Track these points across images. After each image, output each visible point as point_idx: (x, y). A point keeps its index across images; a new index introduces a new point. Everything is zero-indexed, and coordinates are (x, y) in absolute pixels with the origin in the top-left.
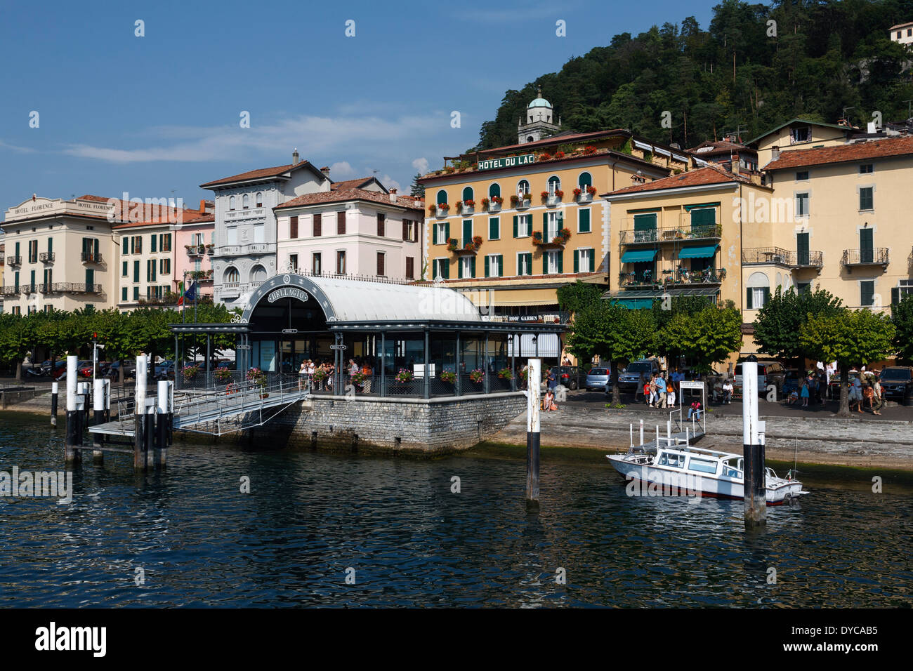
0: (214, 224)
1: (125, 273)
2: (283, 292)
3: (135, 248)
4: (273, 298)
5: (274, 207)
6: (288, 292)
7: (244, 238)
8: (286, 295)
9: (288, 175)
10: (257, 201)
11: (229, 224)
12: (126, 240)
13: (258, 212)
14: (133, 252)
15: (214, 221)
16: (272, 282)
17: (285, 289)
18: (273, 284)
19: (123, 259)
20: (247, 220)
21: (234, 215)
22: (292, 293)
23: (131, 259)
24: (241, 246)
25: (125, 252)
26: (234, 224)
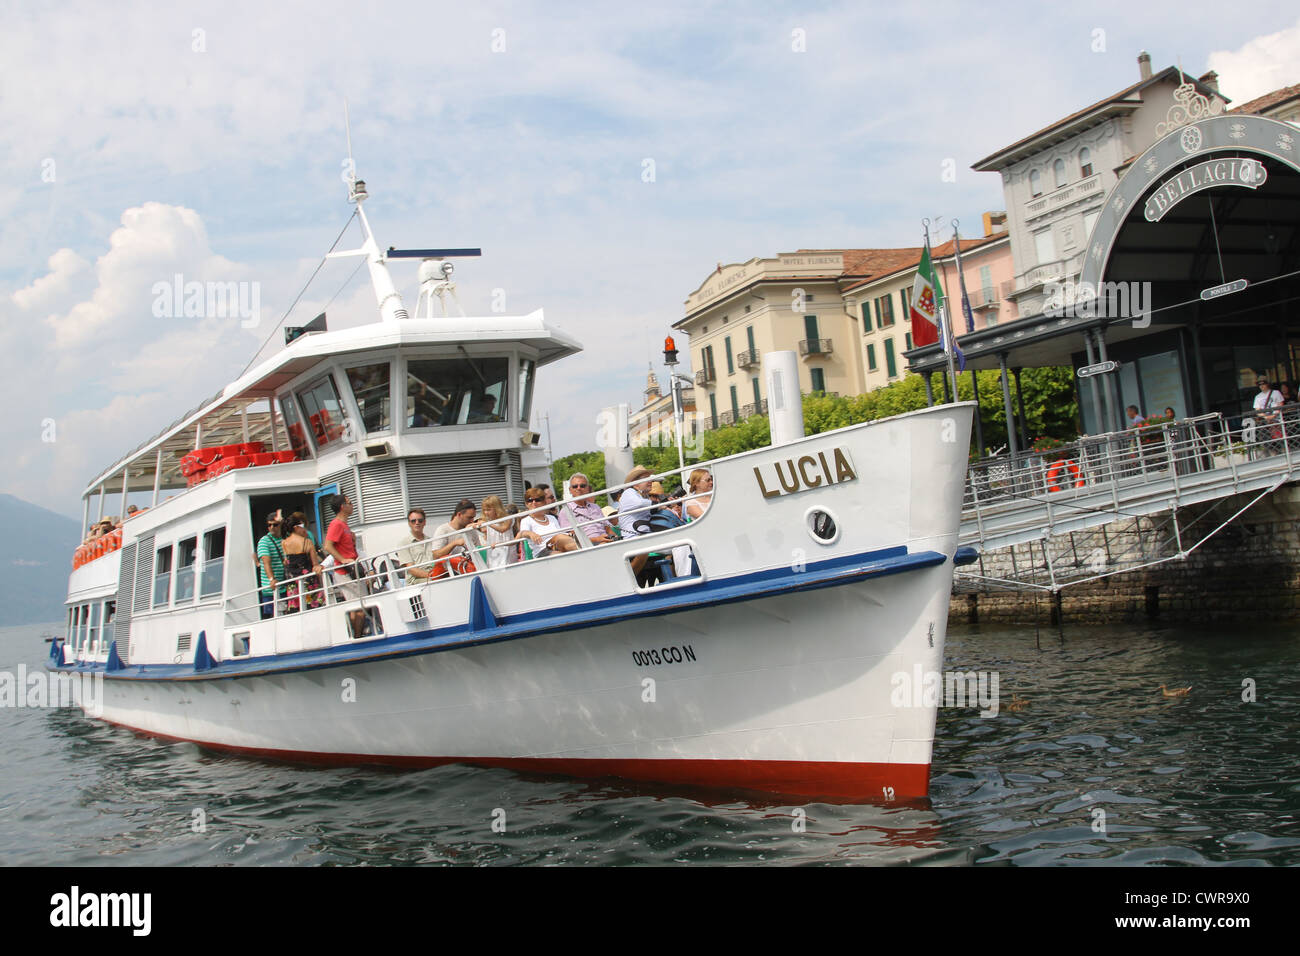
0: (1008, 242)
1: (872, 364)
2: (1187, 183)
3: (882, 318)
4: (1158, 209)
5: (1116, 166)
6: (1199, 177)
7: (1069, 244)
8: (1196, 187)
9: (1136, 97)
10: (1080, 164)
11: (1036, 226)
12: (865, 307)
13: (1086, 187)
14: (879, 325)
15: (1007, 236)
16: (1149, 162)
17: (1190, 172)
18: (1152, 168)
19: (865, 341)
20: (1067, 207)
21: (1041, 205)
22: (1214, 176)
23: (878, 337)
24: (1064, 262)
25: (868, 327)
26: (1045, 223)
